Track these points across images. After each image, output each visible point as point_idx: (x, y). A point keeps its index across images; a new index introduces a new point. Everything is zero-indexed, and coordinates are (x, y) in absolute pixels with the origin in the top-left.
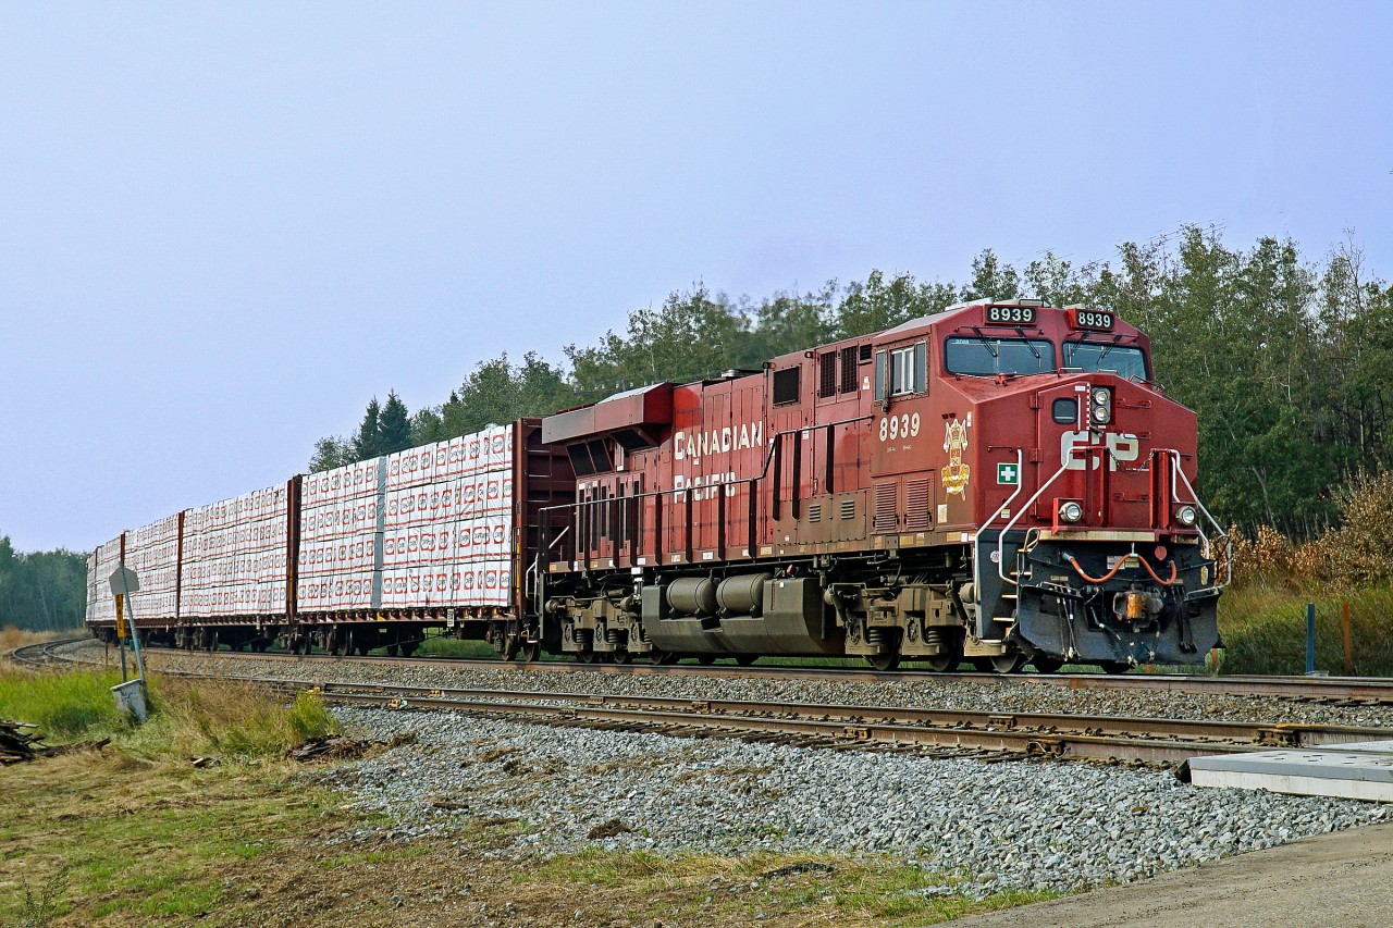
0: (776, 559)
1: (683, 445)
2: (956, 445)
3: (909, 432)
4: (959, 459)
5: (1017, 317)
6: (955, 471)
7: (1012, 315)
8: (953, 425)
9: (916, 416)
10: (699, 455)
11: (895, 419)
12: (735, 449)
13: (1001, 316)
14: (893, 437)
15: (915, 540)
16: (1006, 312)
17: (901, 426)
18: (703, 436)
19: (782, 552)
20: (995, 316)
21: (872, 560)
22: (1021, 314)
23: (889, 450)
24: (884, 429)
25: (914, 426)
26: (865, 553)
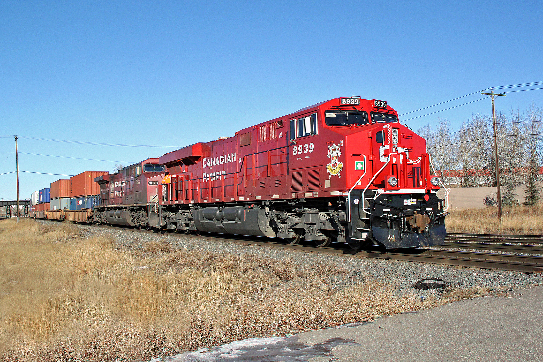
0: (246, 202)
1: (206, 163)
2: (334, 155)
3: (308, 151)
4: (336, 161)
5: (352, 103)
6: (334, 165)
7: (351, 101)
8: (333, 146)
9: (312, 144)
10: (212, 166)
11: (301, 146)
12: (225, 163)
13: (346, 102)
14: (300, 153)
15: (313, 195)
16: (348, 100)
17: (304, 148)
18: (213, 160)
19: (248, 199)
20: (344, 102)
21: (291, 202)
22: (354, 101)
23: (298, 159)
24: (296, 150)
25: (310, 148)
26: (286, 200)
